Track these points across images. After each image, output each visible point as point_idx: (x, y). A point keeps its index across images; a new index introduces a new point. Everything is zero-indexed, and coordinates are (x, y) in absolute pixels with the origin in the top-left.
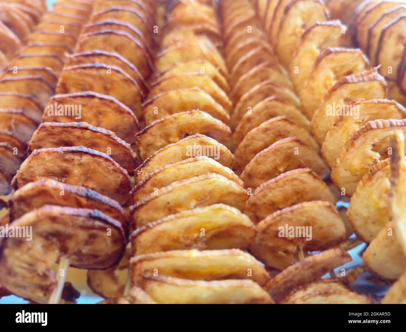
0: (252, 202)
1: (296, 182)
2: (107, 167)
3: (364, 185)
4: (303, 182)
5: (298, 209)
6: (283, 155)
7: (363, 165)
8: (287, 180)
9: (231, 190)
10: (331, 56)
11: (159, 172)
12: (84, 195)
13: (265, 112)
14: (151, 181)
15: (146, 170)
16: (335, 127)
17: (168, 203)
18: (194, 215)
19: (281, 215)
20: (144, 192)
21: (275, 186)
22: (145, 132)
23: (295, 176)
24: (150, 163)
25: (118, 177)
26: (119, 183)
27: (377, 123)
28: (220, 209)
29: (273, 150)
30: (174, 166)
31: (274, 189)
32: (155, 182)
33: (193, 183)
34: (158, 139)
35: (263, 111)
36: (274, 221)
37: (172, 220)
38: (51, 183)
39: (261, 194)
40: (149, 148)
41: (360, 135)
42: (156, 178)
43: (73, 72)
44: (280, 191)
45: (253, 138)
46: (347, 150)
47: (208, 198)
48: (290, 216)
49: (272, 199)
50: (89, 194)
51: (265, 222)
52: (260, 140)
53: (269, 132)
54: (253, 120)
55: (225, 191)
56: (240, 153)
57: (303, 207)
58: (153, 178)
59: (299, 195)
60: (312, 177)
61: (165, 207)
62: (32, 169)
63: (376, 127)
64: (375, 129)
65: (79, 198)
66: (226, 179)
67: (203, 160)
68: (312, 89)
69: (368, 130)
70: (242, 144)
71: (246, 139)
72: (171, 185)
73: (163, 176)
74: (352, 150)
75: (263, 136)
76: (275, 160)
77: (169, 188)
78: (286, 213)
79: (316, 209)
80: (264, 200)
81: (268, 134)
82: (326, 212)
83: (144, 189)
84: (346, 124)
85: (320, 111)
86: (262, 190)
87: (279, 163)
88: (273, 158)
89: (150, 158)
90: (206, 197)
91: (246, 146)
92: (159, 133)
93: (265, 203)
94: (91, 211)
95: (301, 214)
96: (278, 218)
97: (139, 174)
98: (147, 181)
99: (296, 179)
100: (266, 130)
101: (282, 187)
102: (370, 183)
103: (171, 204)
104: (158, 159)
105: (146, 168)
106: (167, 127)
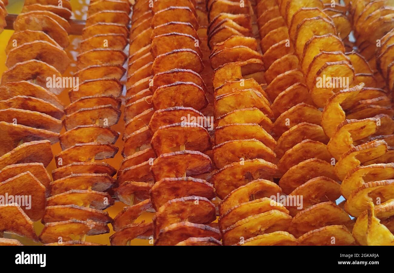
0: (294, 222)
1: (323, 210)
2: (205, 205)
3: (360, 220)
4: (327, 210)
5: (323, 230)
6: (315, 188)
7: (363, 204)
8: (317, 210)
9: (282, 218)
10: (348, 125)
11: (237, 208)
12: (204, 229)
13: (302, 150)
14: (232, 212)
15: (226, 203)
16: (347, 179)
17: (246, 228)
18: (264, 238)
19: (313, 233)
20: (227, 219)
21: (309, 213)
22: (220, 172)
23: (322, 207)
24: (229, 199)
25: (210, 209)
26: (209, 212)
27: (369, 185)
28: (279, 234)
29: (308, 186)
30: (247, 204)
31: (309, 214)
32: (235, 213)
33: (261, 217)
34: (228, 177)
35: (300, 149)
36: (308, 237)
37: (252, 241)
38: (188, 224)
39: (301, 218)
40: (221, 182)
41: (359, 191)
42: (236, 211)
43: (166, 129)
44: (312, 216)
45: (293, 172)
46: (352, 197)
47: (268, 223)
48: (318, 234)
49: (307, 220)
50: (207, 228)
51: (303, 238)
52: (298, 173)
53: (304, 168)
54: (293, 156)
55: (278, 219)
56: (284, 181)
57: (326, 229)
58: (234, 211)
59: (325, 217)
60: (333, 207)
61: (243, 230)
62: (166, 212)
63: (368, 187)
64: (368, 188)
65: (200, 230)
66: (279, 212)
67: (265, 200)
68: (335, 143)
69: (363, 188)
70: (285, 175)
71: (289, 173)
72: (248, 218)
73: (240, 210)
74: (355, 197)
75: (301, 171)
76: (309, 191)
77: (247, 220)
78: (316, 232)
79: (334, 230)
80: (302, 221)
81: (304, 170)
82: (340, 231)
83: (228, 217)
84: (354, 178)
85: (339, 164)
86: (301, 216)
87: (312, 193)
88: (308, 190)
89: (229, 196)
90: (267, 223)
91: (288, 177)
92: (229, 173)
93: (302, 223)
94: (209, 238)
95: (325, 233)
96: (311, 235)
97: (222, 206)
98: (230, 212)
99: (323, 209)
100: (303, 167)
101: (314, 213)
102: (363, 220)
103: (247, 229)
104: (233, 196)
105: (226, 202)
106: (235, 169)
